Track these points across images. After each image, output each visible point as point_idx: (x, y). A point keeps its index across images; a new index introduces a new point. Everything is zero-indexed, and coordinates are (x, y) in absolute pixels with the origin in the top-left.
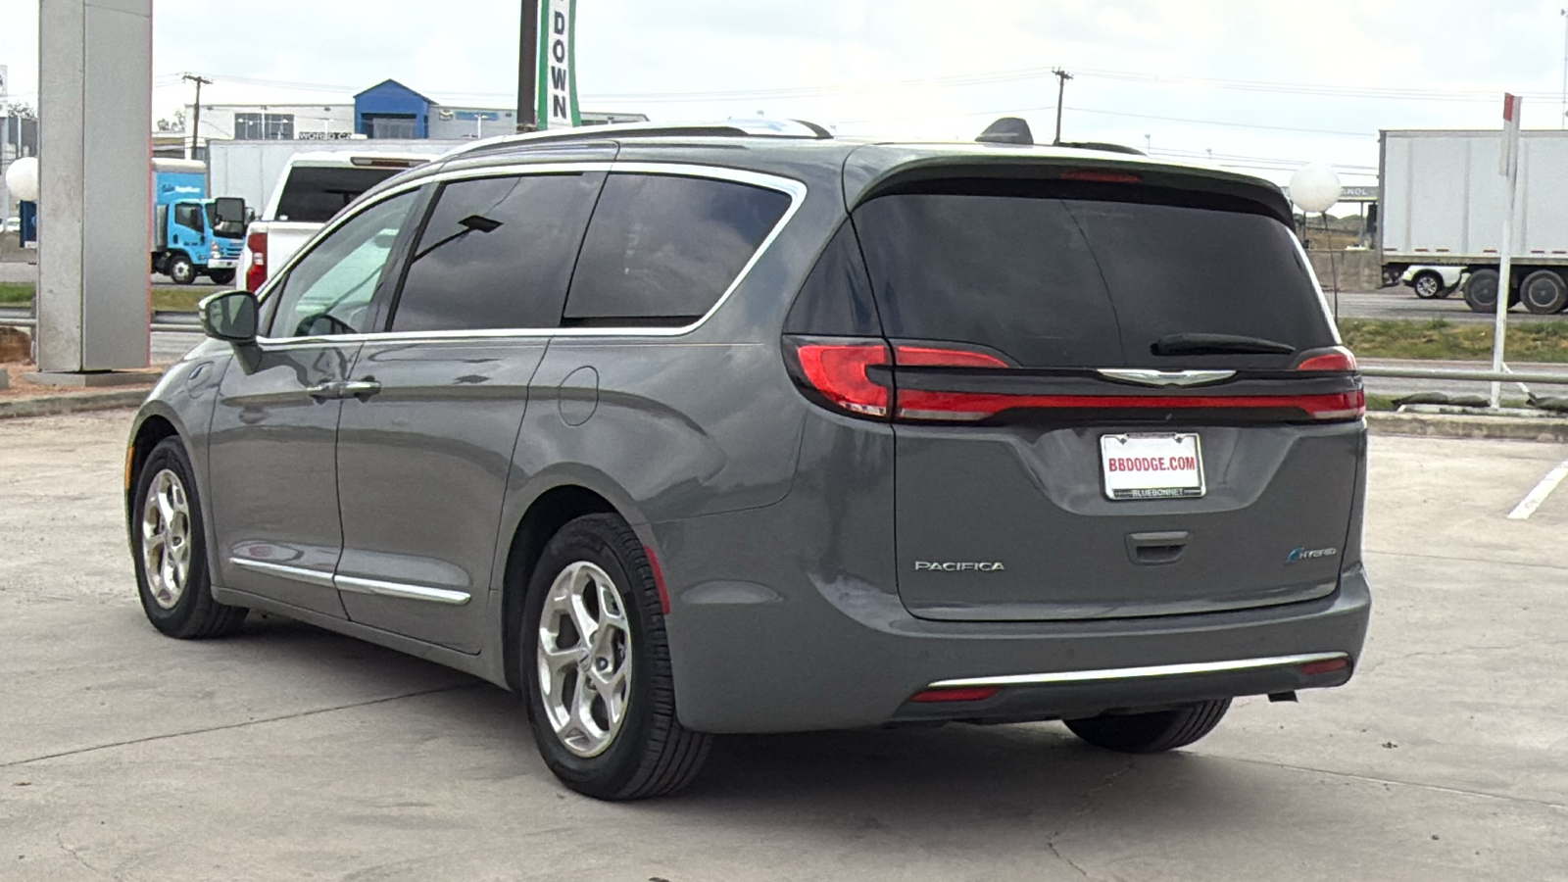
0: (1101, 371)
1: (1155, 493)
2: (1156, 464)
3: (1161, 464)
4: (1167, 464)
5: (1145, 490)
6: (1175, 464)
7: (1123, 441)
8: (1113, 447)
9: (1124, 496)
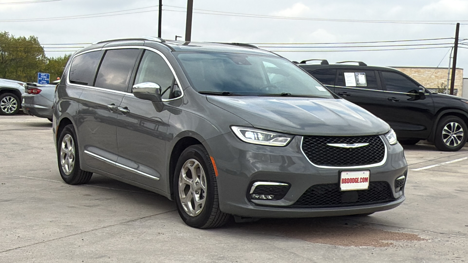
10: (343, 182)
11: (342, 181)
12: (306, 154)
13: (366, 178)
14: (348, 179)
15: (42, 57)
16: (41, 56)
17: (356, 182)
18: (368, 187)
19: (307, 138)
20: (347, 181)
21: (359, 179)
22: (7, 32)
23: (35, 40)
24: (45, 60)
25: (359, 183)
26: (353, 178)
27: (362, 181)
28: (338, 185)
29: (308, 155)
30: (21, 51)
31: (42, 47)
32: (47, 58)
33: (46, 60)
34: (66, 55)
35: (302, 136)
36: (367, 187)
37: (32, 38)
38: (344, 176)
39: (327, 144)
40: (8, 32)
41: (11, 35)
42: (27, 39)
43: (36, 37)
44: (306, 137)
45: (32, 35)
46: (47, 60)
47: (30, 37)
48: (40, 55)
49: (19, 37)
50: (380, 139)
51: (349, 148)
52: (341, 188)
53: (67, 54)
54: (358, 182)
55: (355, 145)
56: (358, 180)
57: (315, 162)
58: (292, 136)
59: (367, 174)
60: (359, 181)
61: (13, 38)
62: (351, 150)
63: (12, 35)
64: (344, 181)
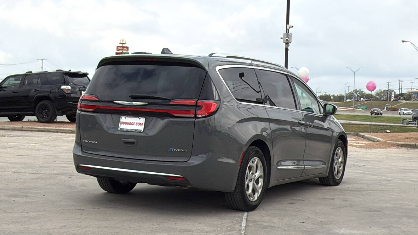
0: (115, 101)
1: (130, 130)
2: (133, 124)
3: (134, 124)
4: (135, 124)
5: (127, 129)
6: (137, 124)
7: (126, 118)
8: (123, 119)
9: (122, 130)
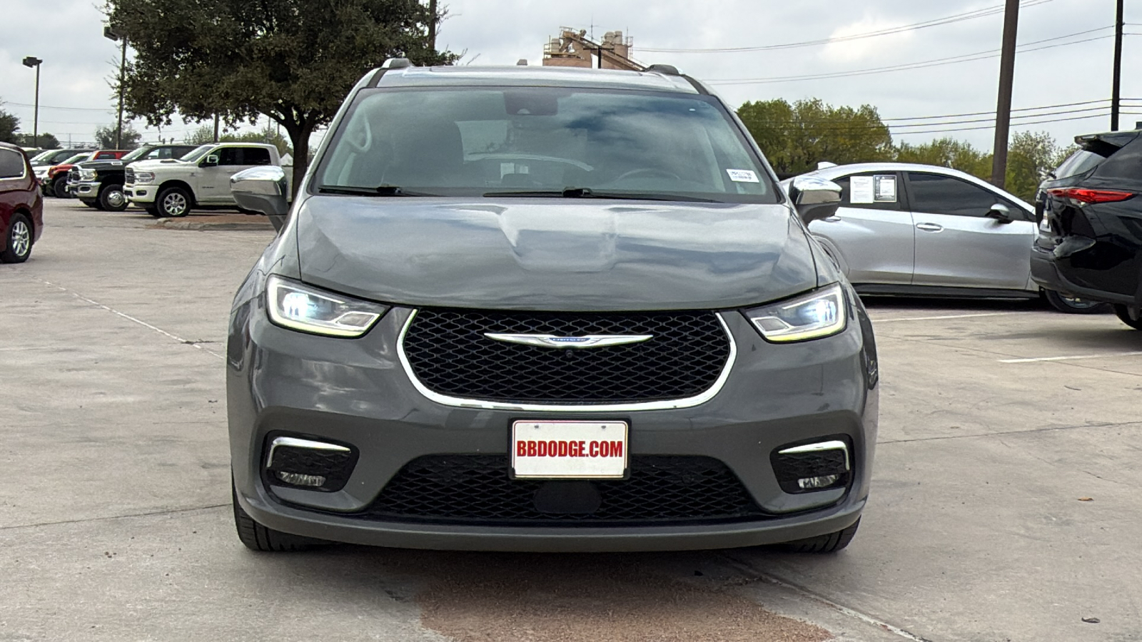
10: (522, 452)
11: (519, 448)
12: (411, 360)
13: (613, 443)
14: (540, 443)
15: (885, 147)
16: (884, 144)
17: (573, 453)
18: (625, 471)
19: (426, 316)
20: (537, 448)
21: (587, 446)
22: (818, 99)
23: (871, 113)
24: (890, 152)
25: (585, 458)
26: (561, 443)
27: (597, 452)
28: (506, 458)
29: (417, 365)
30: (842, 134)
31: (886, 125)
32: (895, 147)
33: (892, 151)
34: (934, 140)
35: (415, 307)
36: (621, 472)
37: (865, 108)
38: (523, 432)
39: (486, 334)
40: (821, 100)
41: (825, 106)
42: (855, 110)
43: (873, 107)
44: (426, 312)
45: (865, 104)
46: (895, 151)
47: (863, 106)
48: (883, 142)
49: (839, 108)
50: (718, 323)
51: (565, 349)
52: (513, 470)
53: (936, 140)
54: (581, 455)
55: (587, 339)
56: (582, 449)
57: (436, 387)
58: (382, 309)
59: (617, 432)
60: (586, 451)
61: (831, 112)
62: (569, 354)
63: (827, 105)
64: (526, 448)
